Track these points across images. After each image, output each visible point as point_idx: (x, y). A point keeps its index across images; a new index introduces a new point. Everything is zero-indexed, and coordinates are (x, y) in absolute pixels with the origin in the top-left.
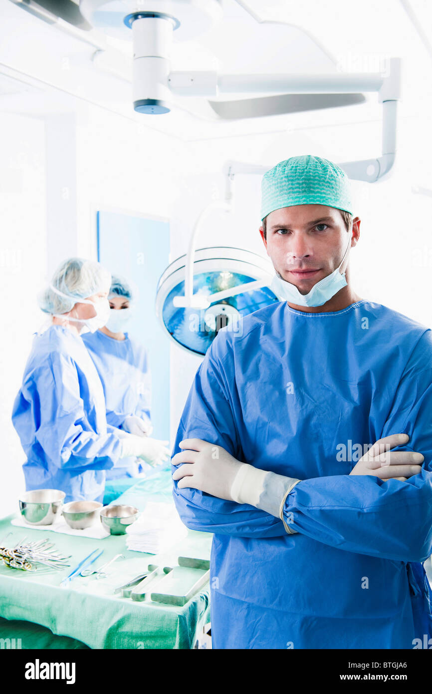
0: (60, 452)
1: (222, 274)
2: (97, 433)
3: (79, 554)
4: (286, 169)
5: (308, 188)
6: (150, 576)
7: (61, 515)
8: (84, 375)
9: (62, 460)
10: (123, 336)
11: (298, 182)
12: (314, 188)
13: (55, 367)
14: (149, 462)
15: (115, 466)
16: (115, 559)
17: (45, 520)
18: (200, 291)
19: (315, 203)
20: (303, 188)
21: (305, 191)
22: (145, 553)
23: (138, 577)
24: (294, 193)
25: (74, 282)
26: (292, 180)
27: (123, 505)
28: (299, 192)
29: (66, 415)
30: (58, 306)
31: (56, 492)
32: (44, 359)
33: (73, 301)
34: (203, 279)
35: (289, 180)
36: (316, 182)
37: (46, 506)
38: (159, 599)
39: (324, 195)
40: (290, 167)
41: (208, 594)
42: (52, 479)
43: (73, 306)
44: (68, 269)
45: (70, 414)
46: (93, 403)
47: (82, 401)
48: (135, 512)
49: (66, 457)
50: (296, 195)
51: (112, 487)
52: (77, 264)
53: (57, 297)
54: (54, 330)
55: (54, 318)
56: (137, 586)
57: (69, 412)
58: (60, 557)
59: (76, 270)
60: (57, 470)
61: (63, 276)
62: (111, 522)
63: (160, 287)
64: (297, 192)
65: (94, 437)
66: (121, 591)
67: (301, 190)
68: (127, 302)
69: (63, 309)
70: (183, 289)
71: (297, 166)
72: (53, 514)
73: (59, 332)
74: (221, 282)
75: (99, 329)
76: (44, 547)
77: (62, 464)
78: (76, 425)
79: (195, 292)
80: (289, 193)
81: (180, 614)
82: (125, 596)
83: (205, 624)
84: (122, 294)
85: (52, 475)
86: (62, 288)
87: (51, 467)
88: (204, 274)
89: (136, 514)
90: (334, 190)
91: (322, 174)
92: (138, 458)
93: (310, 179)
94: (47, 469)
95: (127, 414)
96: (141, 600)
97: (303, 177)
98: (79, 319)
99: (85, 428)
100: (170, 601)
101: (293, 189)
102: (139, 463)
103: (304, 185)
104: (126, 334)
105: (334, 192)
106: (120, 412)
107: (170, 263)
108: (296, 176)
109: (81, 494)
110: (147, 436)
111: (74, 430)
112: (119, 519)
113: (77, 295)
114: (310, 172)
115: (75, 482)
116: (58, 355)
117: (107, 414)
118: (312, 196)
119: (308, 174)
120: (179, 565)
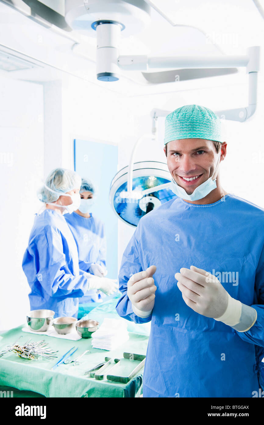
0: (51, 287)
1: (150, 178)
2: (73, 275)
3: (63, 349)
4: (179, 115)
5: (192, 128)
6: (106, 364)
7: (52, 325)
8: (65, 240)
9: (53, 292)
10: (89, 215)
11: (186, 124)
12: (196, 128)
13: (48, 234)
14: (105, 292)
15: (85, 295)
16: (85, 353)
17: (42, 328)
18: (137, 188)
19: (196, 138)
20: (189, 128)
21: (190, 130)
22: (103, 350)
23: (99, 365)
24: (183, 131)
25: (59, 183)
26: (182, 123)
27: (90, 320)
28: (187, 131)
29: (55, 264)
30: (49, 197)
31: (49, 311)
32: (41, 230)
33: (58, 195)
34: (138, 181)
35: (180, 123)
36: (197, 124)
37: (43, 319)
38: (112, 378)
39: (202, 132)
40: (181, 114)
41: (142, 376)
42: (46, 303)
43: (58, 197)
44: (55, 175)
45: (58, 263)
46: (71, 256)
47: (64, 255)
48: (97, 324)
49: (55, 290)
50: (185, 132)
51: (82, 308)
52: (61, 172)
53: (49, 193)
54: (47, 212)
55: (47, 205)
56: (98, 370)
57: (57, 262)
58: (51, 352)
59: (60, 175)
60: (49, 297)
61: (52, 179)
62: (82, 330)
63: (112, 186)
64: (185, 130)
65: (72, 277)
66: (88, 374)
67: (187, 129)
68: (92, 194)
69: (53, 199)
70: (126, 187)
71: (186, 114)
72: (47, 325)
73: (50, 213)
74: (150, 183)
75: (74, 211)
76: (42, 346)
77: (52, 294)
78: (61, 270)
79: (133, 189)
80: (180, 131)
81: (125, 389)
82: (91, 377)
83: (140, 395)
84: (88, 189)
85: (46, 300)
86: (51, 187)
87: (45, 296)
88: (139, 178)
89: (98, 325)
90: (209, 129)
91: (202, 119)
92: (98, 290)
93: (193, 122)
94: (44, 297)
95: (92, 263)
96: (101, 379)
97: (190, 121)
98: (62, 205)
99: (66, 272)
100: (119, 380)
101: (183, 128)
102: (99, 293)
103: (190, 126)
104: (91, 214)
105: (209, 130)
106: (87, 262)
107: (118, 171)
108: (185, 120)
109: (64, 313)
110: (104, 277)
111: (60, 273)
112: (87, 328)
113: (61, 191)
114: (194, 117)
115: (60, 304)
116: (50, 227)
117: (79, 263)
118: (195, 133)
119: (192, 119)
120: (124, 358)
